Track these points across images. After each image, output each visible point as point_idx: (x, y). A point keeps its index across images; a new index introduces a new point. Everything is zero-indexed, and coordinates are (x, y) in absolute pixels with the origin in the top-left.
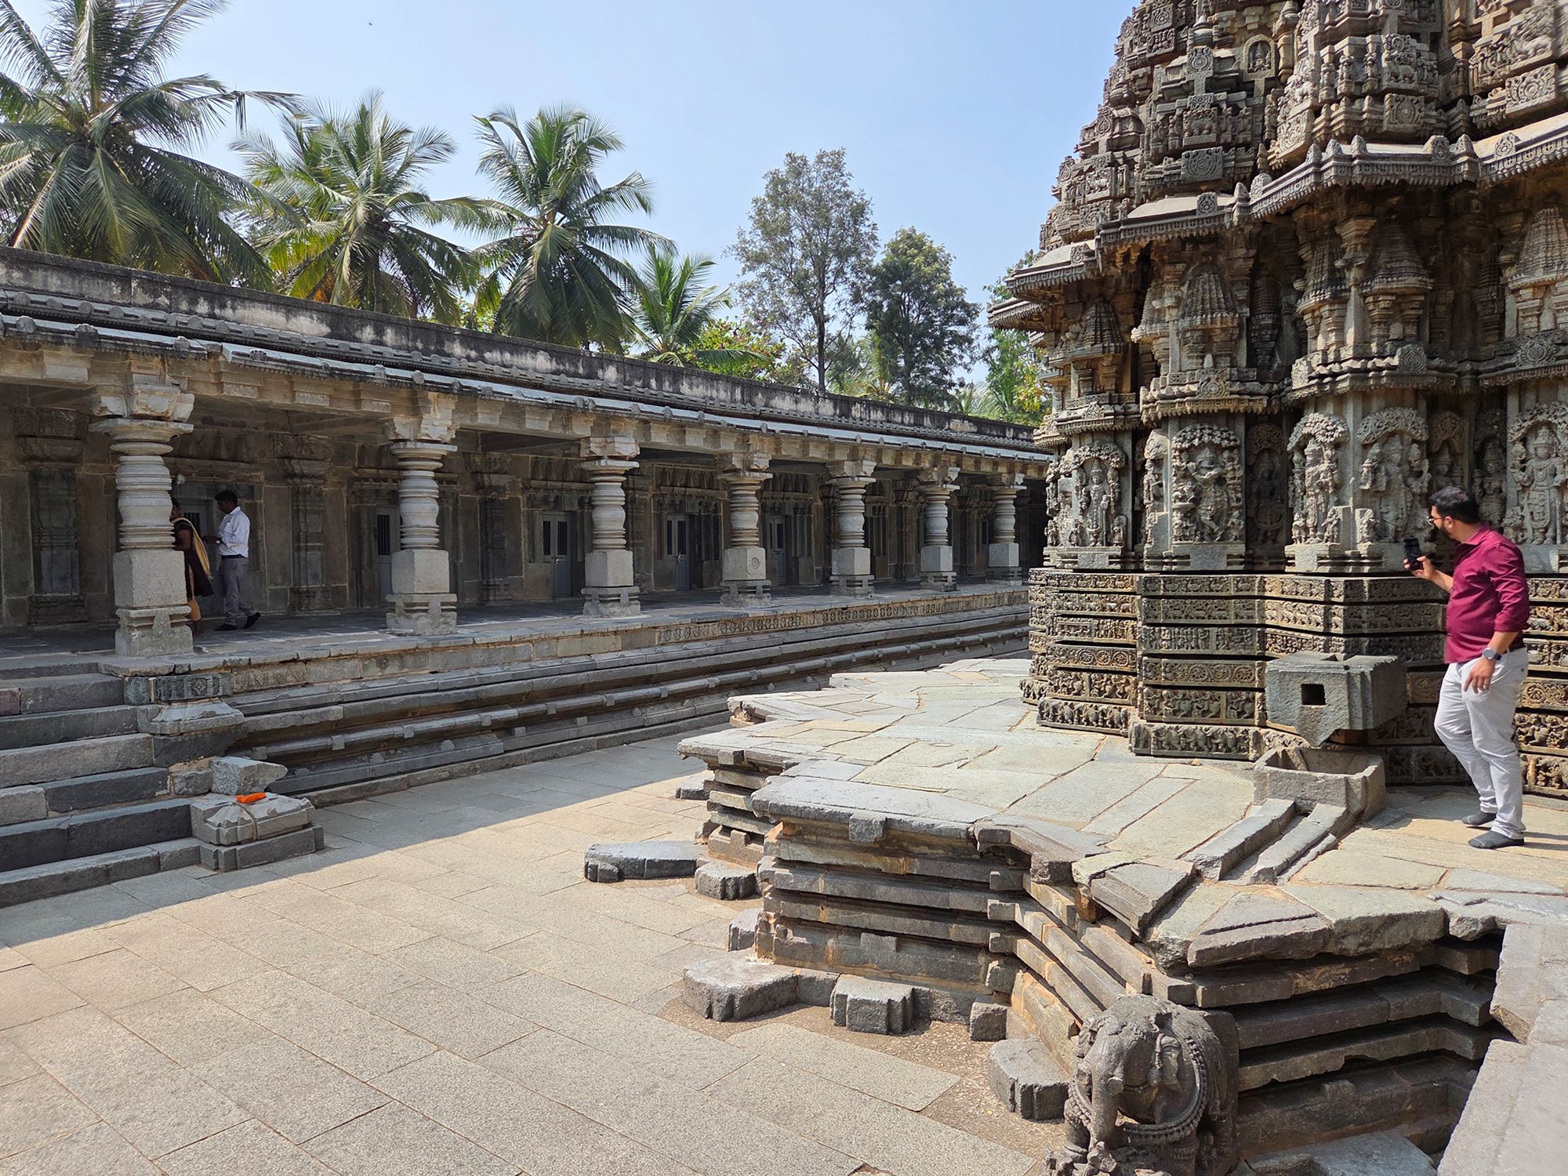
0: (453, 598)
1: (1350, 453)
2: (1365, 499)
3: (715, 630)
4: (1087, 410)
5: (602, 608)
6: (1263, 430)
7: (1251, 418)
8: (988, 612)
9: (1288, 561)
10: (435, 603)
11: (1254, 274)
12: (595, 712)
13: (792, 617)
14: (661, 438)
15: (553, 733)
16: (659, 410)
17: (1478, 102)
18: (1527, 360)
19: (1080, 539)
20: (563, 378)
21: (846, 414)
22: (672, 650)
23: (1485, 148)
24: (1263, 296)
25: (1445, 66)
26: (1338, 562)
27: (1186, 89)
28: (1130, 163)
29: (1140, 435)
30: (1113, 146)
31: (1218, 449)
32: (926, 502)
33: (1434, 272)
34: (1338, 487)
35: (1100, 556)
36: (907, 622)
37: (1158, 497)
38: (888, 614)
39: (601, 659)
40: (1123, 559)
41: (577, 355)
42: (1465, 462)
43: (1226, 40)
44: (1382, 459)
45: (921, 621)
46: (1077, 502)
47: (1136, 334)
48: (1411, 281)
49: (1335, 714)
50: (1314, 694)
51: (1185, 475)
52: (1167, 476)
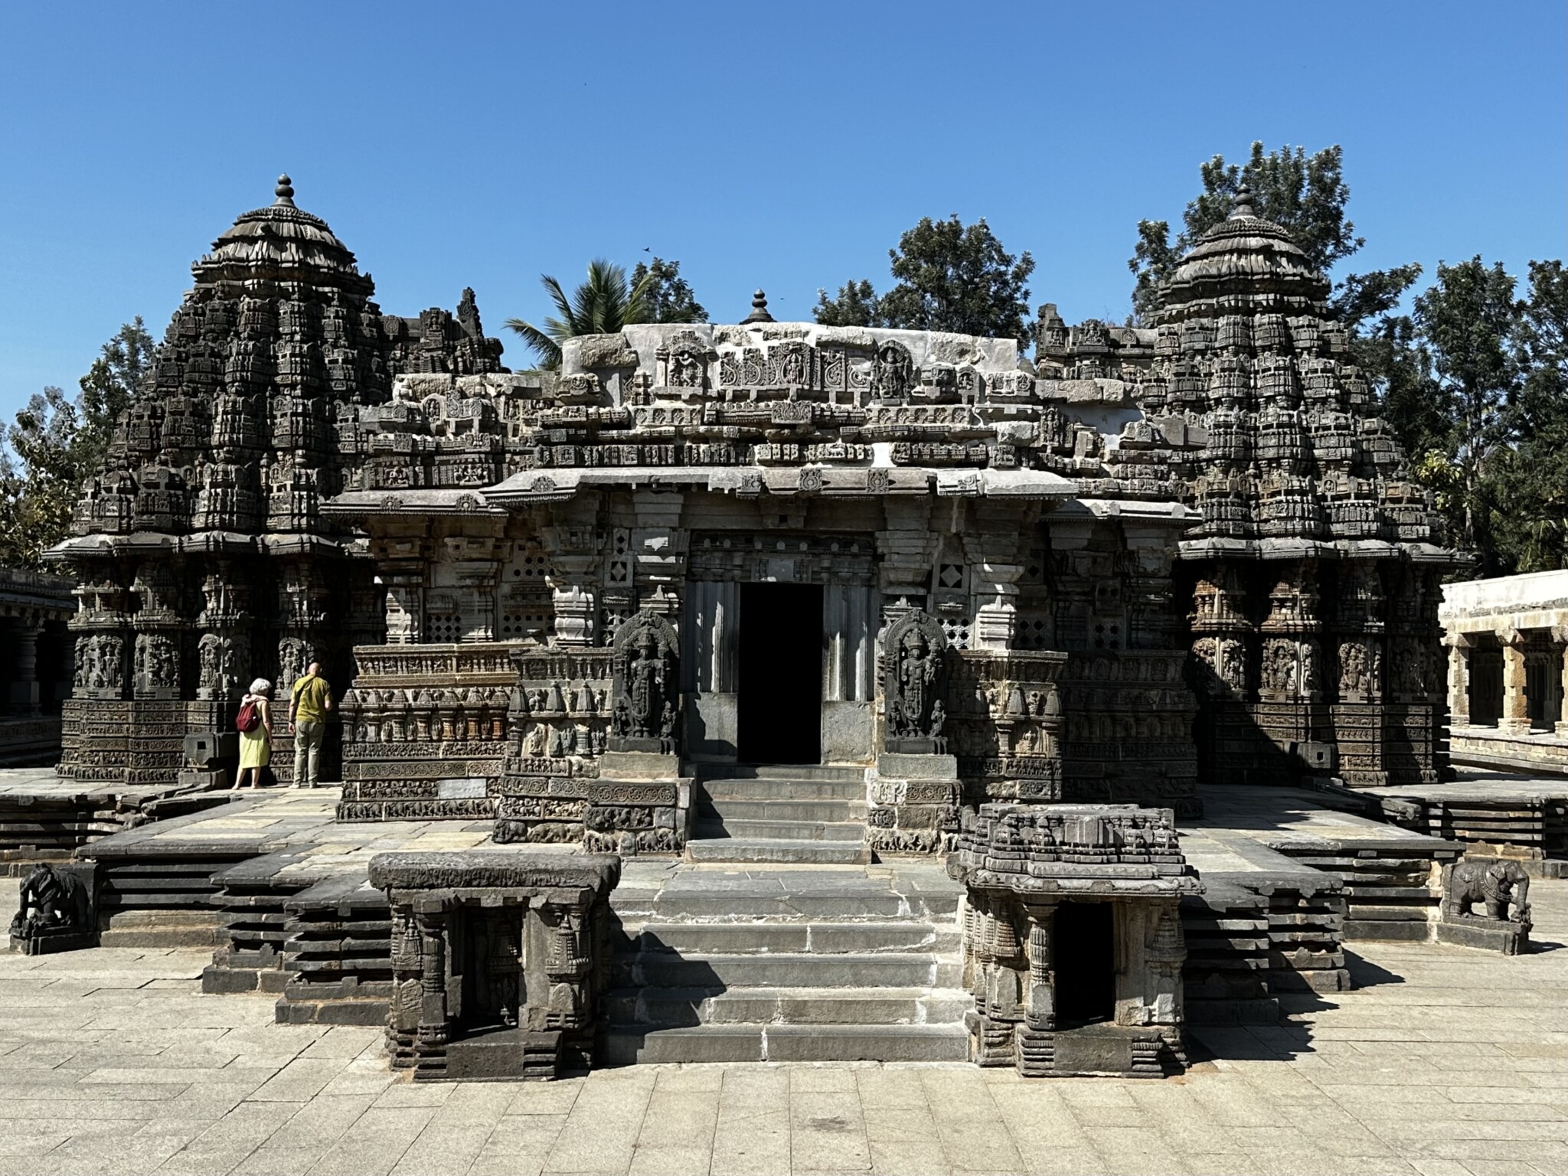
1: (221, 651)
2: (225, 671)
4: (104, 619)
6: (189, 637)
7: (184, 633)
9: (197, 695)
11: (186, 569)
17: (269, 520)
18: (283, 621)
19: (100, 683)
23: (271, 538)
24: (190, 577)
25: (260, 500)
26: (215, 694)
27: (156, 486)
28: (129, 501)
29: (133, 634)
30: (119, 490)
31: (169, 645)
33: (253, 585)
34: (217, 665)
35: (110, 693)
37: (142, 665)
40: (122, 694)
43: (176, 464)
44: (233, 655)
46: (98, 665)
47: (132, 589)
48: (244, 587)
49: (209, 753)
50: (202, 746)
51: (153, 656)
52: (146, 656)
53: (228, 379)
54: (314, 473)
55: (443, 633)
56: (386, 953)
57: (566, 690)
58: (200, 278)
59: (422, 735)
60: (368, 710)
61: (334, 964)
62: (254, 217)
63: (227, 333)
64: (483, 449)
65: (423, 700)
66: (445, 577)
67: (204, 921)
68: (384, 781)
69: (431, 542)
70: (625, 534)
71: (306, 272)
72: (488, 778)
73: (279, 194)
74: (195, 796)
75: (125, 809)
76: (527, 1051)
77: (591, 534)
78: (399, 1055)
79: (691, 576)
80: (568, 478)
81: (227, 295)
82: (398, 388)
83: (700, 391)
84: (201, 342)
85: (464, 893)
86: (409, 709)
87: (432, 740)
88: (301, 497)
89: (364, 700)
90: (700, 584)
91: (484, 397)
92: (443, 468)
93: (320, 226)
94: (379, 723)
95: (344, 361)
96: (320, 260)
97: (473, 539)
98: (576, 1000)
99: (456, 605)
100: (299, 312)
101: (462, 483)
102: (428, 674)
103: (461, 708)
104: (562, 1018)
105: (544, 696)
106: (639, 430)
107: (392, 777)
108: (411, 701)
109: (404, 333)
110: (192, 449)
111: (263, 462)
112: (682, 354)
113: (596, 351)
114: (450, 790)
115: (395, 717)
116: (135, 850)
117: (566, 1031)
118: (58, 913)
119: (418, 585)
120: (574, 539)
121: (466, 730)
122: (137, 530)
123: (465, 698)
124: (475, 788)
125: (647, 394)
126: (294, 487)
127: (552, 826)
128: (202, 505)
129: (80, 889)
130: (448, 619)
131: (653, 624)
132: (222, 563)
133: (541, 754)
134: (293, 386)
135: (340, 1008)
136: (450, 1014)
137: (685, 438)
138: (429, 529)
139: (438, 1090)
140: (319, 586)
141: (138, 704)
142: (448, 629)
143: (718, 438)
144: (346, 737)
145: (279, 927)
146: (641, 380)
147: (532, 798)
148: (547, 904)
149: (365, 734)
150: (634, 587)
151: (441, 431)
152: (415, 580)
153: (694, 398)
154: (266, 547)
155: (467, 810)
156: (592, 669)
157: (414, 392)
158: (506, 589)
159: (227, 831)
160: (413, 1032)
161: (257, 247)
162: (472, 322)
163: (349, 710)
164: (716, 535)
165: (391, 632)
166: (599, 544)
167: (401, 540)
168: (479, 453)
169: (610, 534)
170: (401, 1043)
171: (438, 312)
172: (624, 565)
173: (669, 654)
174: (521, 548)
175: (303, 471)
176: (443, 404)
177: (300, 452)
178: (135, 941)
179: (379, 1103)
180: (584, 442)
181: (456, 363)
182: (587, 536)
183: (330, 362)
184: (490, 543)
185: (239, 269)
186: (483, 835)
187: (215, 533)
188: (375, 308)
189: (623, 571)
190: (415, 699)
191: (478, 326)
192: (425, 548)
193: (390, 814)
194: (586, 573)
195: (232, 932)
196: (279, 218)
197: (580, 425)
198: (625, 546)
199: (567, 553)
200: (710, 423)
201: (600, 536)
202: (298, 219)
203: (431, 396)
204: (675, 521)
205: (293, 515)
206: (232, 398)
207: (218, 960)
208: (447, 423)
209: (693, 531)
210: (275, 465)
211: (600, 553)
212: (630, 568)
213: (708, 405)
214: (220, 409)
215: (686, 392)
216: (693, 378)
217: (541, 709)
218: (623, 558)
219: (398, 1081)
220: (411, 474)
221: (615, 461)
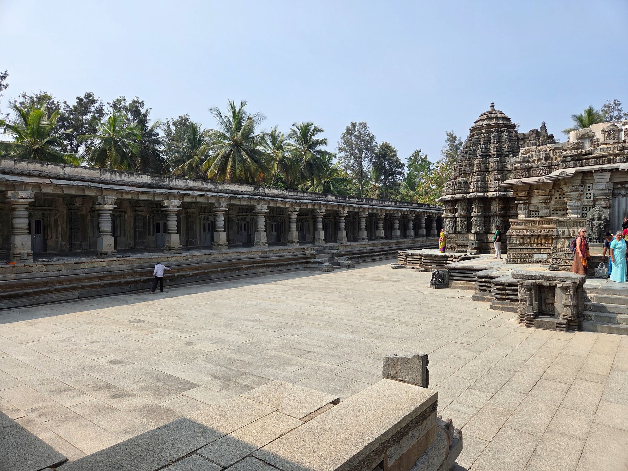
0: (347, 238)
1: (477, 221)
2: (478, 226)
3: (380, 244)
4: (450, 215)
5: (362, 240)
6: (469, 218)
7: (468, 217)
8: (421, 244)
9: (471, 232)
10: (345, 239)
11: (468, 202)
12: (368, 256)
13: (390, 243)
14: (370, 211)
15: (364, 259)
16: (371, 206)
17: (488, 189)
18: (492, 214)
19: (449, 229)
20: (360, 202)
21: (396, 204)
22: (375, 248)
23: (488, 194)
24: (469, 204)
25: (486, 184)
26: (476, 232)
27: (461, 183)
28: (455, 187)
29: (456, 218)
30: (453, 185)
31: (464, 220)
32: (409, 221)
33: (485, 205)
34: (476, 225)
35: (452, 232)
36: (408, 245)
37: (458, 225)
38: (405, 243)
39: (368, 248)
40: (454, 232)
41: (360, 198)
42: (488, 223)
43: (465, 177)
44: (480, 222)
45: (410, 245)
46: (449, 225)
47: (456, 207)
48: (482, 206)
49: (474, 246)
50: (473, 244)
51: (461, 223)
52: (459, 223)
53: (478, 155)
54: (499, 176)
55: (534, 215)
56: (517, 295)
57: (571, 230)
58: (471, 131)
59: (528, 242)
60: (513, 235)
61: (504, 297)
62: (484, 114)
63: (478, 144)
64: (545, 165)
65: (529, 233)
66: (535, 201)
67: (473, 285)
68: (518, 253)
69: (531, 191)
70: (591, 185)
71: (498, 125)
72: (548, 254)
73: (491, 107)
74: (471, 256)
75: (455, 258)
76: (557, 324)
77: (579, 186)
78: (521, 320)
79: (614, 196)
80: (571, 171)
81: (478, 135)
82: (521, 152)
83: (616, 141)
84: (471, 147)
85: (538, 282)
86: (525, 235)
87: (531, 243)
88: (496, 182)
89: (512, 233)
90: (617, 198)
91: (546, 151)
92: (534, 172)
93: (502, 113)
94: (516, 238)
95: (508, 147)
96: (501, 122)
97: (542, 190)
98: (572, 312)
99: (538, 208)
100: (496, 136)
101: (539, 175)
102: (530, 226)
103: (540, 235)
104: (568, 316)
105: (564, 232)
106: (595, 154)
107: (520, 252)
108: (525, 233)
109: (524, 137)
110: (469, 173)
111: (487, 175)
112: (610, 131)
113: (581, 134)
114: (536, 256)
115: (521, 237)
116: (456, 267)
117: (569, 320)
118: (440, 280)
119: (527, 203)
120: (573, 188)
121: (541, 241)
122: (457, 194)
123: (541, 232)
124: (544, 256)
125: (598, 144)
126: (495, 180)
127: (567, 267)
128: (472, 186)
129: (444, 275)
130: (536, 212)
131: (600, 211)
132: (476, 200)
133: (563, 247)
134: (494, 155)
135: (506, 307)
136: (534, 312)
137: (611, 155)
138: (530, 188)
139: (532, 330)
140: (501, 205)
141: (458, 234)
142: (536, 214)
143: (624, 154)
144: (508, 242)
145: (490, 287)
146: (596, 140)
147: (561, 259)
148: (562, 286)
149: (513, 242)
150: (594, 200)
151: (533, 162)
152: (526, 201)
153: (614, 143)
154: (487, 196)
155: (542, 262)
156: (580, 224)
157: (526, 152)
158: (553, 203)
159: (478, 264)
160: (525, 315)
161: (485, 121)
162: (544, 131)
163: (508, 235)
164: (622, 183)
165: (519, 215)
166: (582, 188)
167: (522, 191)
168: (545, 166)
169: (585, 185)
170: (521, 317)
171: (534, 130)
172: (590, 194)
173: (606, 219)
174: (558, 191)
175: (497, 176)
176: (533, 155)
177: (496, 171)
178: (457, 288)
179: (515, 330)
180: (576, 160)
181: (539, 143)
182: (578, 187)
183: (504, 147)
184: (548, 191)
185: (480, 127)
186: (547, 268)
187: (475, 193)
188: (516, 132)
189: (590, 196)
190: (526, 233)
191: (546, 132)
192: (529, 193)
193: (520, 262)
194: (577, 197)
195: (479, 287)
196: (491, 113)
197: (576, 155)
198: (590, 188)
199: (571, 192)
200: (621, 150)
201: (582, 186)
202: (496, 112)
203: (530, 153)
204: (608, 180)
205: (494, 187)
206: (479, 160)
207: (476, 294)
208: (535, 160)
209: (614, 183)
210: (490, 175)
211: (582, 191)
212: (592, 195)
213: (619, 145)
214: (476, 163)
215: (612, 142)
216: (614, 137)
217: (563, 235)
218: (590, 192)
219: (520, 326)
220: (525, 174)
221: (587, 165)
